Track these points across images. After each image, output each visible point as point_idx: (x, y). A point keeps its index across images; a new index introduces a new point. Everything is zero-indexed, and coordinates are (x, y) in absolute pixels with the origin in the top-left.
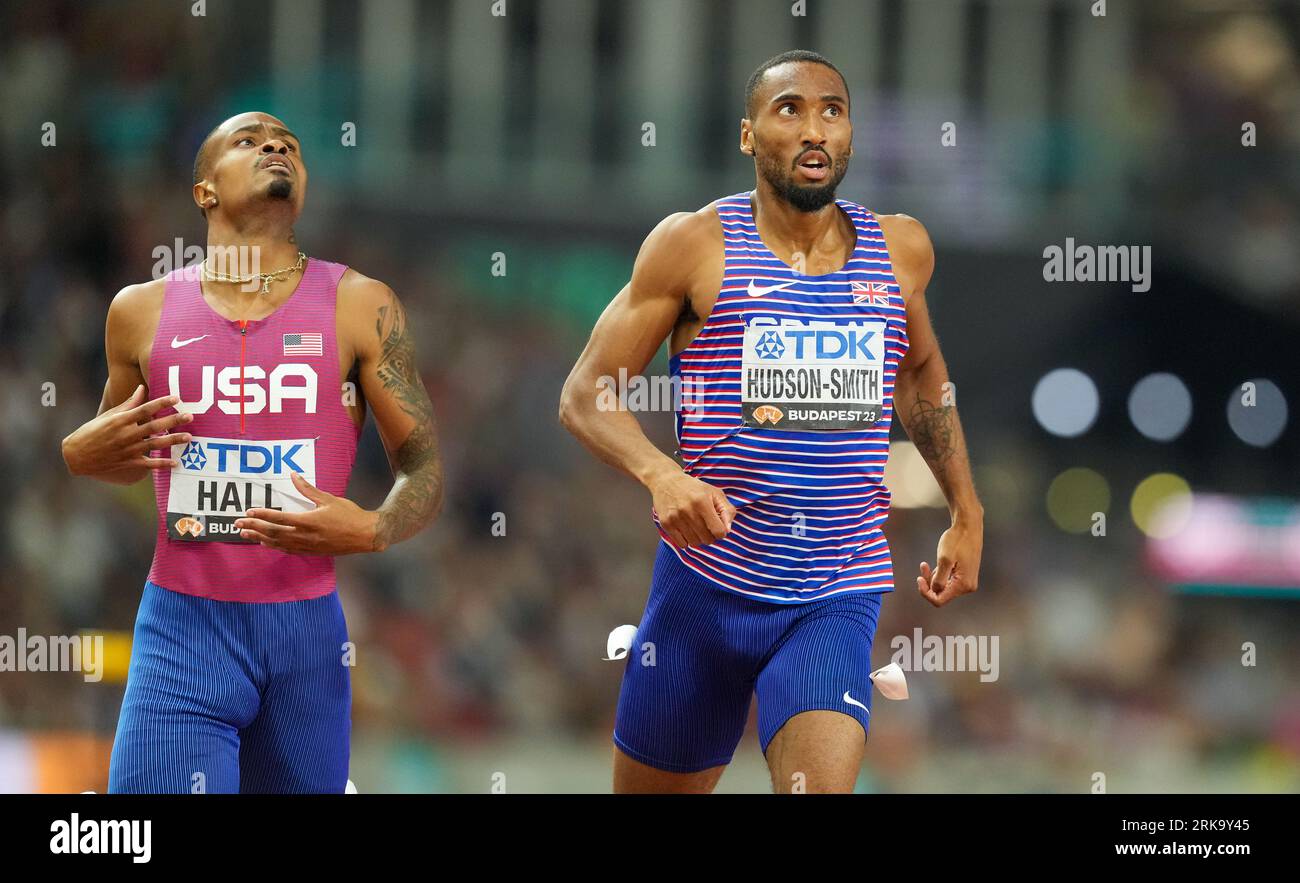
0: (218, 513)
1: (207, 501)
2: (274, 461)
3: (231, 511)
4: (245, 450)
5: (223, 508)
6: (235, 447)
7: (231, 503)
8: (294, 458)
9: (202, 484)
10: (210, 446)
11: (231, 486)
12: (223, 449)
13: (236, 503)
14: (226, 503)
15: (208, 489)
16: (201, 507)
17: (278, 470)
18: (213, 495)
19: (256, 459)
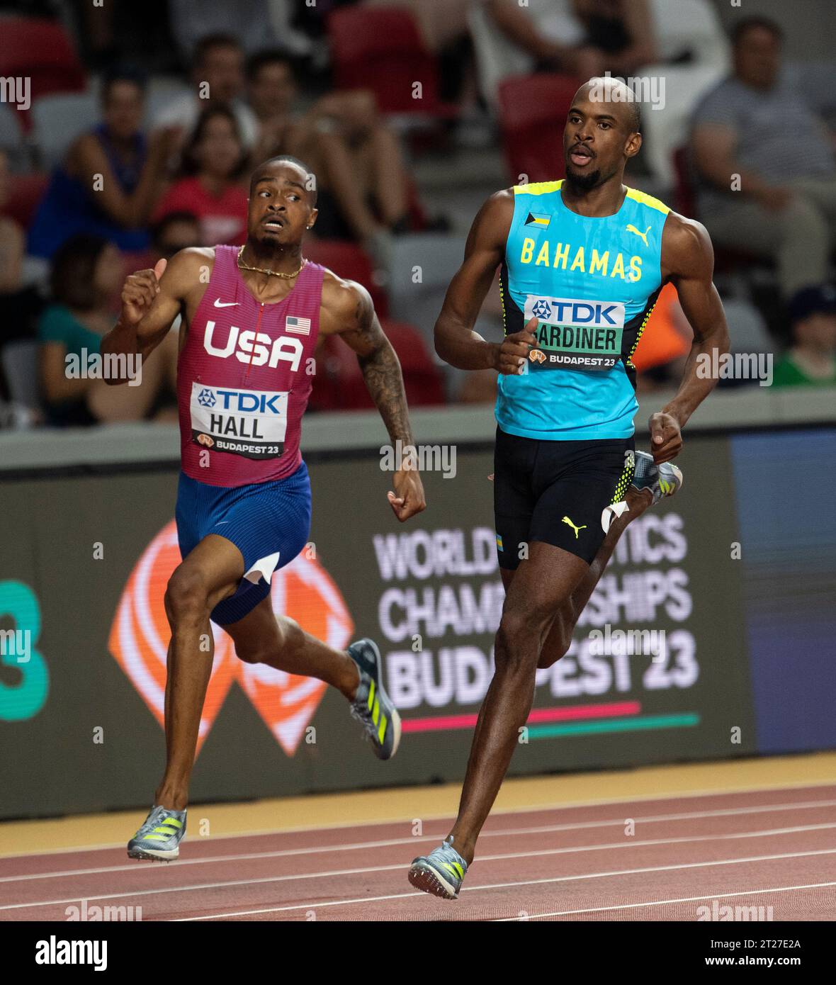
0: (222, 435)
1: (216, 427)
2: (261, 405)
3: (230, 435)
4: (242, 396)
5: (226, 433)
6: (235, 394)
7: (231, 430)
8: (274, 404)
9: (213, 416)
10: (219, 393)
11: (232, 419)
12: (227, 395)
13: (234, 430)
14: (228, 429)
15: (217, 419)
16: (212, 430)
17: (262, 410)
18: (220, 423)
19: (249, 403)
